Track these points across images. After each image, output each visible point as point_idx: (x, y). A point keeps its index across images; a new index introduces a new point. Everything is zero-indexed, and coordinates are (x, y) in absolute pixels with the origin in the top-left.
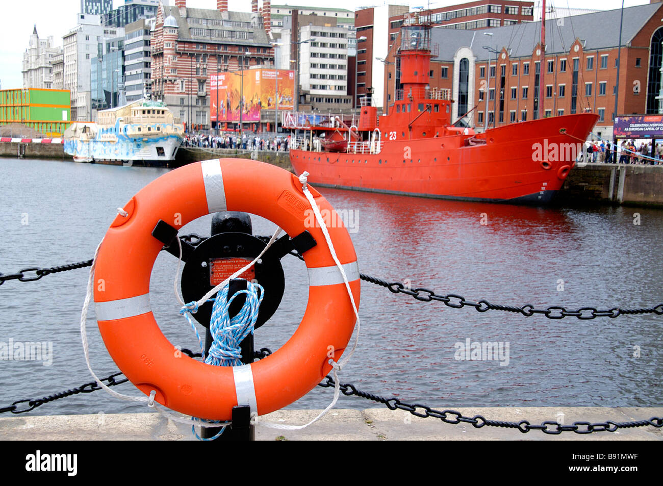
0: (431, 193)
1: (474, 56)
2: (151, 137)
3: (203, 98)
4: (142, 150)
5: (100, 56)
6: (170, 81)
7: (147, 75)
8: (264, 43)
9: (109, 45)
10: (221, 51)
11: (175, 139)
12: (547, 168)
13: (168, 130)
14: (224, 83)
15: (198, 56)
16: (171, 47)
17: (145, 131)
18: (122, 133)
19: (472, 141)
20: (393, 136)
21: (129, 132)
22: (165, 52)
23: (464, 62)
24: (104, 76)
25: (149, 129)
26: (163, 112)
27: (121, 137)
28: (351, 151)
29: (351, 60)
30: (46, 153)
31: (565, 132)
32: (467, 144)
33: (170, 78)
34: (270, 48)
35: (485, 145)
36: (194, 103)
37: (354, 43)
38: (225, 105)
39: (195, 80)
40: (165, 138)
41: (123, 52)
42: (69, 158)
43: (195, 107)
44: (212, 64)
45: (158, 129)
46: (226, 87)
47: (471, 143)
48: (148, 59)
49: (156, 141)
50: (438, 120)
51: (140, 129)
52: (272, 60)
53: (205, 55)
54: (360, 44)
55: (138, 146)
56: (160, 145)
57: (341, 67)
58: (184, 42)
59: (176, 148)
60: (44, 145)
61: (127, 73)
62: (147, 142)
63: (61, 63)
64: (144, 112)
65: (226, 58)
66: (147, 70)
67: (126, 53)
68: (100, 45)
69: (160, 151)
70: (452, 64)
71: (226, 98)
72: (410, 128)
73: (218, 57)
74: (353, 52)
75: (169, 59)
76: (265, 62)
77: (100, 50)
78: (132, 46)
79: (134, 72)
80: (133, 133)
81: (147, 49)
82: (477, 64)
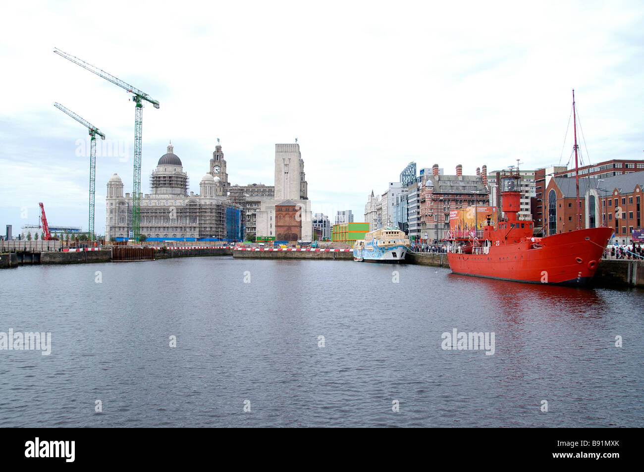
0: (514, 279)
1: (598, 194)
2: (389, 247)
3: (447, 224)
4: (385, 254)
5: (398, 204)
6: (429, 215)
7: (418, 213)
8: (483, 192)
9: (401, 197)
10: (458, 197)
11: (402, 248)
12: (580, 262)
13: (400, 243)
14: (457, 215)
15: (445, 200)
16: (429, 197)
17: (387, 243)
18: (375, 245)
19: (535, 246)
20: (498, 243)
21: (378, 245)
22: (426, 200)
23: (592, 198)
24: (399, 214)
25: (389, 242)
26: (398, 233)
27: (375, 247)
28: (474, 253)
29: (532, 199)
30: (347, 257)
31: (589, 239)
32: (533, 248)
33: (429, 214)
34: (487, 195)
35: (541, 248)
36: (443, 227)
37: (534, 189)
38: (457, 228)
39: (443, 214)
40: (396, 247)
41: (408, 201)
42: (352, 259)
43: (443, 229)
44: (453, 205)
45: (394, 242)
46: (458, 218)
47: (535, 247)
48: (419, 204)
49: (392, 249)
51: (384, 243)
52: (488, 201)
53: (449, 200)
54: (538, 190)
55: (383, 252)
56: (394, 251)
57: (527, 204)
58: (437, 194)
59: (403, 253)
60: (346, 252)
61: (409, 212)
62: (387, 249)
63: (381, 209)
64: (387, 233)
65: (461, 201)
66: (418, 210)
67: (409, 202)
68: (397, 198)
69: (394, 254)
70: (584, 199)
71: (458, 224)
72: (506, 238)
73: (456, 201)
74: (534, 195)
75: (428, 203)
76: (480, 203)
77: (397, 201)
78: (412, 197)
79: (412, 212)
80: (380, 245)
81: (418, 198)
82: (600, 198)
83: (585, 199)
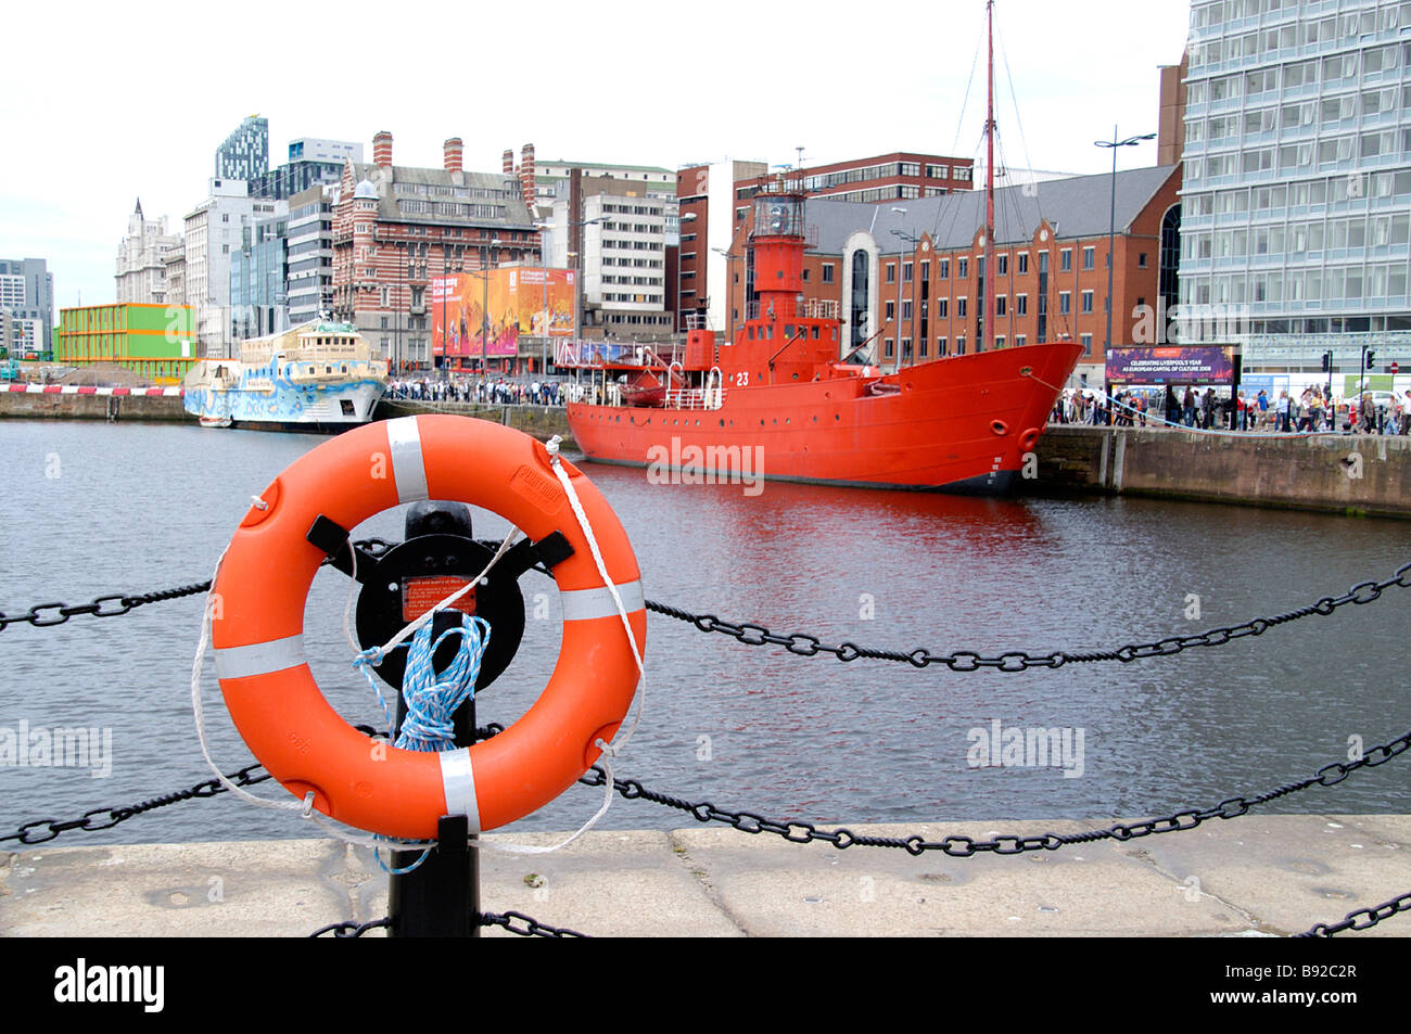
0: (808, 476)
1: (877, 246)
2: (333, 383)
3: (419, 318)
4: (316, 405)
5: (247, 248)
6: (365, 288)
7: (326, 280)
8: (524, 224)
9: (261, 229)
10: (451, 237)
11: (371, 387)
12: (1002, 432)
13: (362, 371)
14: (457, 291)
15: (413, 245)
16: (366, 232)
17: (321, 373)
18: (283, 377)
19: (876, 388)
20: (743, 379)
21: (295, 376)
22: (356, 240)
23: (860, 256)
24: (253, 282)
25: (329, 370)
26: (352, 342)
27: (281, 383)
28: (672, 404)
29: (671, 251)
30: (154, 413)
31: (1030, 374)
32: (870, 393)
33: (364, 284)
34: (534, 232)
35: (899, 394)
36: (405, 326)
37: (675, 224)
38: (458, 328)
39: (406, 287)
40: (356, 384)
41: (285, 241)
42: (192, 420)
43: (406, 331)
44: (436, 260)
45: (344, 369)
46: (459, 298)
47: (875, 392)
48: (327, 253)
49: (340, 390)
50: (819, 352)
51: (312, 370)
52: (538, 252)
53: (425, 245)
54: (686, 225)
55: (310, 398)
56: (346, 396)
57: (654, 264)
58: (389, 224)
59: (374, 401)
60: (151, 398)
61: (292, 276)
62: (324, 391)
63: (183, 260)
64: (319, 342)
65: (460, 249)
66: (326, 271)
67: (290, 243)
68: (246, 229)
69: (347, 406)
70: (840, 259)
71: (459, 316)
72: (772, 365)
73: (446, 247)
74: (673, 239)
75: (362, 253)
76: (526, 256)
77: (246, 239)
78: (301, 230)
79: (303, 274)
80: (302, 377)
81: (327, 235)
82: (881, 260)
83: (842, 260)
